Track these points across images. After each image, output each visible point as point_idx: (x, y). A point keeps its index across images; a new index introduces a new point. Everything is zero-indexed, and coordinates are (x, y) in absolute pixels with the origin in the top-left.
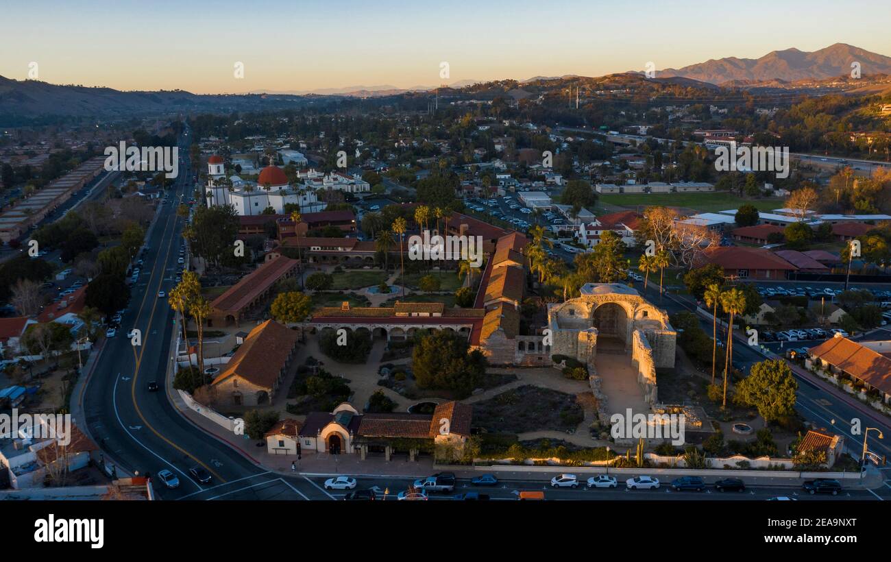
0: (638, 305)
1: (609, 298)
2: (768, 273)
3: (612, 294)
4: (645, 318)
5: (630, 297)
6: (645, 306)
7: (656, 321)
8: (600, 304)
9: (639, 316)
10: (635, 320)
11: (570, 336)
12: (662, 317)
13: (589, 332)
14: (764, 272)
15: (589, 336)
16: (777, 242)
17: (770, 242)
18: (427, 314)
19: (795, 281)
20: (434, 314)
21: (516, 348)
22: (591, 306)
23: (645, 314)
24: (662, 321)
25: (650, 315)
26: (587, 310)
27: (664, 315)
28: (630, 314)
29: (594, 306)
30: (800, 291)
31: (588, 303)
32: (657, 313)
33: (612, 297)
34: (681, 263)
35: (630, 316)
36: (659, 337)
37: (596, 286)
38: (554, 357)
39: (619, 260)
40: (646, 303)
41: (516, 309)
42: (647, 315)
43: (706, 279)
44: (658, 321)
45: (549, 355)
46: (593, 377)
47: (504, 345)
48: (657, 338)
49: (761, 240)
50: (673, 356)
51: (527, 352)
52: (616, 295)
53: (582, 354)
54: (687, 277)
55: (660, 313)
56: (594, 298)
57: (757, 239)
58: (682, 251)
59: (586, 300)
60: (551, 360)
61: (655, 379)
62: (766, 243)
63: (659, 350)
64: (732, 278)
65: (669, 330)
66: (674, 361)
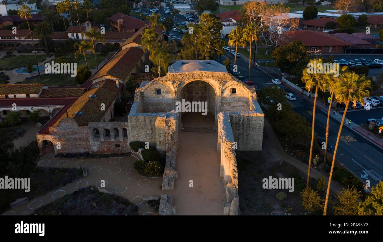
0: (225, 82)
1: (196, 76)
2: (331, 48)
3: (199, 72)
4: (234, 95)
5: (217, 74)
6: (233, 84)
7: (243, 98)
8: (187, 82)
9: (227, 93)
10: (223, 98)
11: (147, 121)
12: (250, 94)
13: (168, 117)
14: (327, 48)
15: (166, 122)
16: (332, 28)
17: (326, 28)
18: (24, 96)
19: (350, 54)
20: (32, 96)
21: (90, 136)
22: (176, 84)
23: (234, 91)
24: (250, 98)
25: (238, 92)
26: (173, 89)
27: (252, 92)
28: (218, 92)
29: (179, 85)
30: (358, 61)
31: (173, 82)
32: (245, 91)
33: (199, 75)
34: (269, 43)
35: (218, 94)
36: (246, 119)
37: (188, 63)
38: (131, 144)
39: (215, 39)
40: (234, 80)
41: (118, 86)
42: (235, 92)
43: (290, 54)
44: (245, 98)
45: (127, 142)
46: (168, 172)
47: (76, 133)
48: (243, 120)
49: (320, 27)
50: (261, 138)
51: (102, 140)
52: (203, 72)
53: (160, 142)
54: (274, 52)
55: (248, 90)
56: (179, 77)
57: (317, 27)
58: (271, 33)
59: (171, 78)
60: (129, 146)
61: (236, 182)
62: (323, 29)
63: (245, 132)
64: (315, 52)
65: (257, 111)
66: (261, 144)
